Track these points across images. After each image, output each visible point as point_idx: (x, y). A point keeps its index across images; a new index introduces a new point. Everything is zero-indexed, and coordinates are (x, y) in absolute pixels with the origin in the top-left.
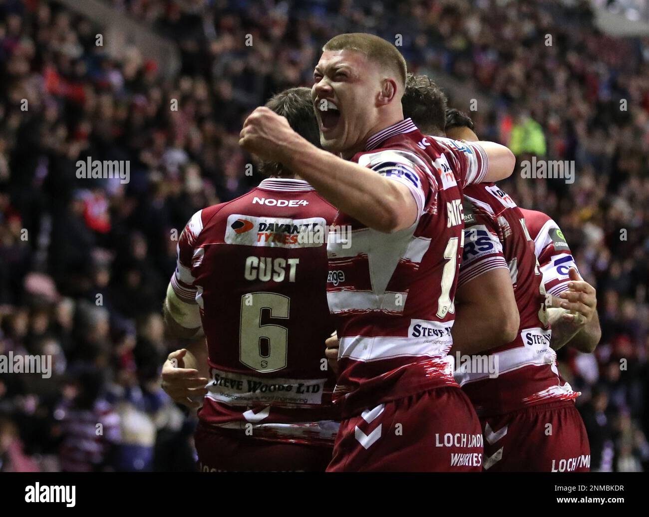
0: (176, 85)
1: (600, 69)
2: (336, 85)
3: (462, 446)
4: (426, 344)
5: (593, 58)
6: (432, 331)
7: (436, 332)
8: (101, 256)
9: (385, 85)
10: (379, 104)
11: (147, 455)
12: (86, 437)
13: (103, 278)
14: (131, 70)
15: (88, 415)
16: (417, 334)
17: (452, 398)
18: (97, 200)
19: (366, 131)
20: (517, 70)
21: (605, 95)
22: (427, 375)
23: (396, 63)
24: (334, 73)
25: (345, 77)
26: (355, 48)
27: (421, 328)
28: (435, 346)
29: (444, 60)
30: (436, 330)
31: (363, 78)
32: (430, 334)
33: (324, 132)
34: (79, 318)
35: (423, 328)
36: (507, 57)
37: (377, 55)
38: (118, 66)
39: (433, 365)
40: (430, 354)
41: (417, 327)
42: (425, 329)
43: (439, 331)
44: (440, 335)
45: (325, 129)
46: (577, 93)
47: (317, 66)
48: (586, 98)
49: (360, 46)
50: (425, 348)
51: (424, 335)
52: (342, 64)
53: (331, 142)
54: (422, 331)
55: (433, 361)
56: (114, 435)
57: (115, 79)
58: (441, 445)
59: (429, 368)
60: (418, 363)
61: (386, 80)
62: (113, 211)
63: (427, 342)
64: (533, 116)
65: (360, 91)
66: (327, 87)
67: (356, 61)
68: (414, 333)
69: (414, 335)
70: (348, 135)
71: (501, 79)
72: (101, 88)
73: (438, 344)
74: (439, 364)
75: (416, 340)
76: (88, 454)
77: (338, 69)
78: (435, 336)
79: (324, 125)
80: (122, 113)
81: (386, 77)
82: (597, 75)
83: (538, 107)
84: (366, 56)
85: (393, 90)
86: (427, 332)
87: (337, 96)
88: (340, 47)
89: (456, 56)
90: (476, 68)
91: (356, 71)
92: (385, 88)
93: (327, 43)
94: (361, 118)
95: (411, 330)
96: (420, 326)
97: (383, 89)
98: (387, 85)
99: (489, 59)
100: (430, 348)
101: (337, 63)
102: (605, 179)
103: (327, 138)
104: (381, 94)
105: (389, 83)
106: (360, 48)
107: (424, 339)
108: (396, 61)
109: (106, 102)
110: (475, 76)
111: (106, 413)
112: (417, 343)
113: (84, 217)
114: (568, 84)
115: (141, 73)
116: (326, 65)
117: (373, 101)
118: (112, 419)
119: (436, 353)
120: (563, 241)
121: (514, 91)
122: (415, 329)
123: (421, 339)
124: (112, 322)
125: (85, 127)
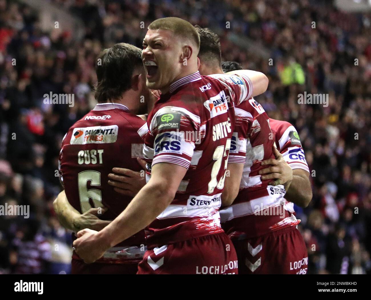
0: (82, 45)
1: (338, 32)
2: (155, 51)
3: (215, 273)
4: (199, 209)
5: (334, 25)
6: (203, 202)
7: (205, 202)
8: (39, 149)
9: (185, 49)
10: (181, 61)
11: (67, 268)
12: (30, 258)
13: (40, 162)
14: (55, 36)
15: (31, 245)
16: (193, 204)
17: (211, 243)
18: (36, 114)
19: (173, 78)
20: (287, 34)
21: (341, 47)
22: (197, 228)
23: (192, 35)
24: (153, 44)
25: (159, 46)
26: (166, 28)
27: (196, 200)
28: (205, 210)
29: (244, 28)
30: (206, 201)
31: (171, 46)
32: (202, 204)
33: (148, 78)
34: (26, 186)
35: (197, 200)
36: (282, 26)
37: (180, 31)
38: (47, 34)
39: (201, 222)
40: (201, 215)
41: (193, 200)
42: (198, 201)
43: (208, 202)
44: (208, 204)
45: (149, 76)
46: (323, 46)
47: (144, 39)
48: (329, 49)
49: (169, 26)
50: (197, 212)
51: (197, 204)
52: (158, 39)
53: (152, 84)
54: (196, 202)
55: (201, 220)
56: (47, 256)
57: (45, 42)
58: (200, 273)
59: (198, 224)
60: (190, 221)
61: (186, 47)
62: (45, 121)
63: (199, 208)
64: (297, 61)
65: (169, 54)
66: (149, 53)
67: (167, 36)
68: (191, 203)
69: (191, 204)
70: (162, 80)
71: (278, 38)
72: (37, 48)
73: (207, 209)
74: (206, 221)
75: (191, 207)
76: (32, 268)
77: (155, 41)
78: (205, 205)
79: (149, 74)
80: (50, 63)
81: (186, 45)
82: (336, 36)
83: (300, 56)
84: (173, 33)
85: (190, 52)
86: (199, 202)
87: (156, 58)
88: (157, 27)
89: (250, 26)
90: (263, 32)
91: (166, 42)
92: (185, 51)
93: (150, 25)
94: (171, 70)
95: (189, 201)
96: (195, 199)
97: (184, 52)
98: (186, 49)
99: (270, 27)
100: (200, 212)
101: (155, 38)
102: (341, 98)
103: (150, 82)
104: (183, 55)
105: (187, 48)
106: (169, 28)
107: (197, 207)
108: (192, 34)
109: (41, 56)
110: (263, 38)
111: (42, 243)
112: (192, 209)
113: (28, 126)
114: (318, 42)
115: (62, 38)
116: (150, 38)
117: (178, 59)
118: (45, 246)
119: (206, 214)
120: (297, 139)
121: (286, 46)
122: (192, 201)
123: (195, 206)
124: (45, 188)
125: (28, 72)
